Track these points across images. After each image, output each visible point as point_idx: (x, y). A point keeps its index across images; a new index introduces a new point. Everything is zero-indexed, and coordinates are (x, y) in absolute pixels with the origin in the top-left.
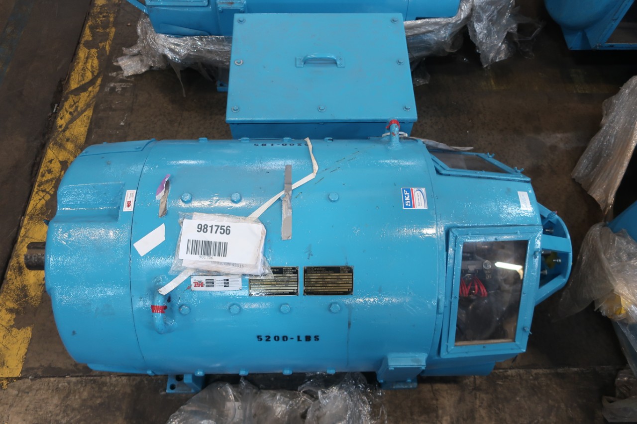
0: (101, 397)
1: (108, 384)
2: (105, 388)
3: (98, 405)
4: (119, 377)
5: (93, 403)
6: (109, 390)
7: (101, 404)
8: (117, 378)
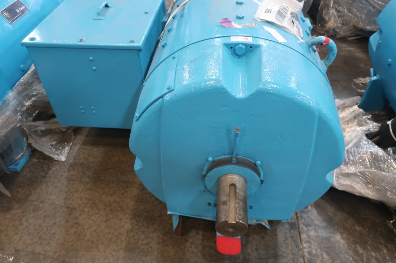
0: (322, 255)
1: (310, 249)
2: (314, 252)
3: (329, 257)
4: (302, 241)
5: (328, 261)
6: (314, 248)
7: (328, 254)
8: (303, 243)
